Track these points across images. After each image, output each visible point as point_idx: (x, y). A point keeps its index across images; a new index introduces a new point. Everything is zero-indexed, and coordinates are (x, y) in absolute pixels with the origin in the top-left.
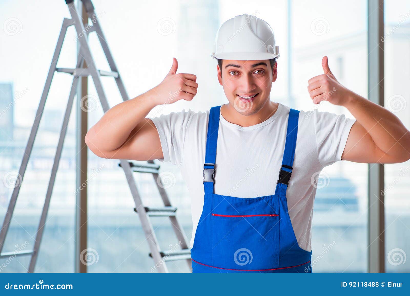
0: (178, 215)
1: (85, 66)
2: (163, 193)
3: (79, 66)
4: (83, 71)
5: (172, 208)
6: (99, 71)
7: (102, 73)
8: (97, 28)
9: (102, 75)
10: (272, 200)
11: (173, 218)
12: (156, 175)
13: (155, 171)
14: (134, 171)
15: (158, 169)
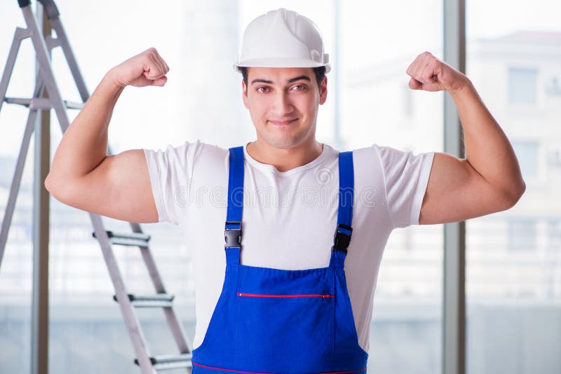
0: (175, 305)
1: (46, 96)
2: (154, 275)
3: (37, 95)
4: (43, 103)
5: (168, 296)
6: (66, 102)
7: (69, 105)
8: (63, 41)
9: (69, 108)
10: (325, 274)
11: (168, 310)
12: (145, 250)
13: (143, 243)
14: (114, 244)
15: (147, 240)
